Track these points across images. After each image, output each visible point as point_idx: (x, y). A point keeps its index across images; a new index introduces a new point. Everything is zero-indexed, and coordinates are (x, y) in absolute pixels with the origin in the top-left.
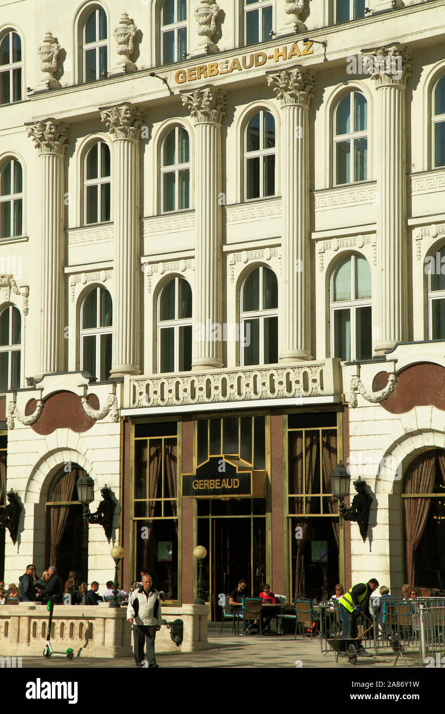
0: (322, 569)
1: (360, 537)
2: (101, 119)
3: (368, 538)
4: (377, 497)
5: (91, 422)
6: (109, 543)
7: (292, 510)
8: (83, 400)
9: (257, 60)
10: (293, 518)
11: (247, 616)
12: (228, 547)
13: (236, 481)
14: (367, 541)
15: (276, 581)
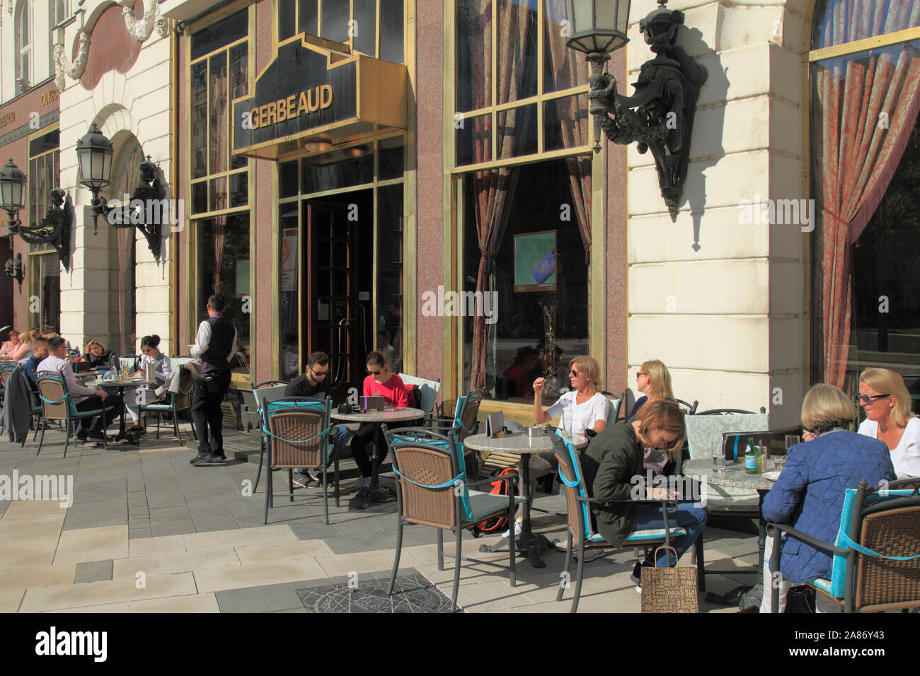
0: (542, 310)
1: (661, 204)
3: (687, 205)
4: (724, 62)
5: (136, 49)
6: (158, 265)
7: (464, 155)
8: (125, 10)
10: (469, 176)
11: (280, 458)
12: (348, 267)
13: (326, 90)
14: (685, 216)
15: (424, 340)
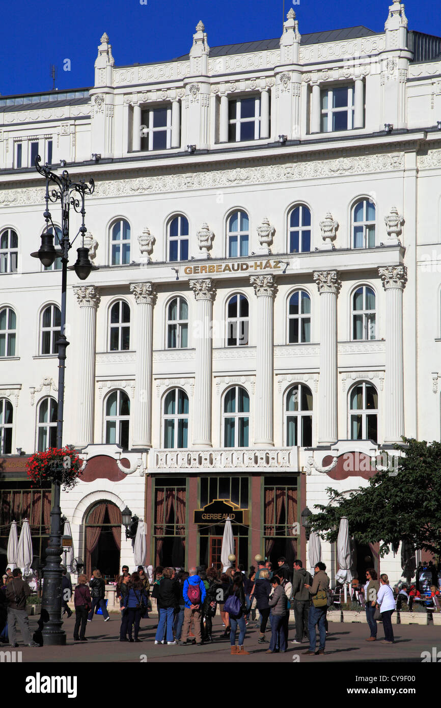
2: (130, 289)
5: (124, 475)
8: (118, 462)
9: (242, 267)
13: (233, 515)
